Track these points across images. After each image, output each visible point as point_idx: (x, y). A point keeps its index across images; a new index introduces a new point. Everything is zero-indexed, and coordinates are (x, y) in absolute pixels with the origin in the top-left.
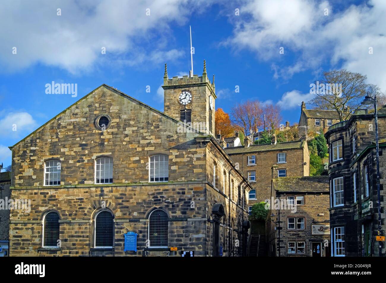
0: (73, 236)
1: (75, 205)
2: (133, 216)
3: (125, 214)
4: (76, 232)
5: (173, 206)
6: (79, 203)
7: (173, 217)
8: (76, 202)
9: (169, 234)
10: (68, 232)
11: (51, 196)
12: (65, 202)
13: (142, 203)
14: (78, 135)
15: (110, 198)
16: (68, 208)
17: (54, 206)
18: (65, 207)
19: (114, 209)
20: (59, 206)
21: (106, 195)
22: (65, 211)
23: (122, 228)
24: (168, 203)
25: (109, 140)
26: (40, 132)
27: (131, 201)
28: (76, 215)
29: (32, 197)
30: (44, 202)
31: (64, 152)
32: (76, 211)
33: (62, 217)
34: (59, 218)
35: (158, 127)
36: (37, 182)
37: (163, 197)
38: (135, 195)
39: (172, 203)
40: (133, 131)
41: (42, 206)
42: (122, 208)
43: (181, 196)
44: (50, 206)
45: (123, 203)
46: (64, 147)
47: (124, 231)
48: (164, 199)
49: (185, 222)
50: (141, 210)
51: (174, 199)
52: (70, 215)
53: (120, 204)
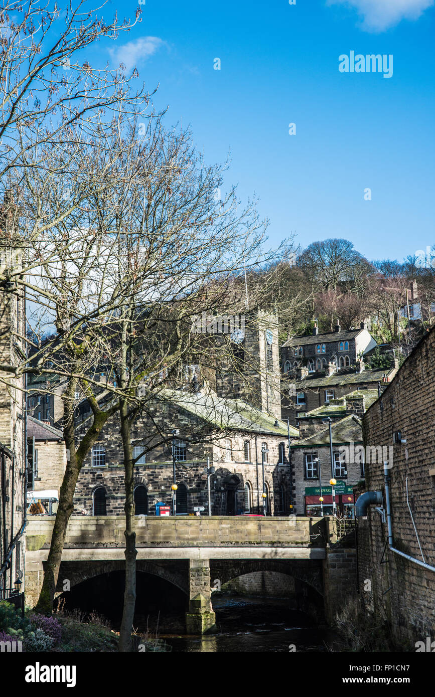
0: (116, 508)
1: (117, 482)
2: (162, 490)
3: (155, 488)
4: (119, 505)
5: (190, 480)
6: (120, 480)
7: (190, 489)
8: (118, 479)
9: (188, 503)
10: (113, 505)
11: (99, 475)
12: (110, 480)
13: (168, 479)
14: (117, 424)
15: (144, 476)
16: (112, 485)
17: (101, 483)
18: (110, 484)
19: (147, 484)
20: (105, 483)
21: (141, 473)
22: (109, 487)
23: (153, 500)
24: (187, 478)
25: (142, 428)
26: (87, 421)
27: (160, 477)
28: (118, 490)
29: (84, 476)
30: (94, 480)
31: (107, 438)
32: (119, 487)
33: (108, 492)
34: (106, 493)
35: (177, 418)
36: (87, 463)
37: (183, 474)
38: (162, 472)
39: (190, 478)
40: (159, 421)
41: (92, 484)
42: (153, 483)
43: (196, 473)
44: (98, 483)
45: (154, 479)
46: (107, 434)
47: (155, 502)
48: (183, 475)
49: (199, 493)
50: (167, 484)
51: (191, 475)
52: (114, 490)
53: (151, 480)
